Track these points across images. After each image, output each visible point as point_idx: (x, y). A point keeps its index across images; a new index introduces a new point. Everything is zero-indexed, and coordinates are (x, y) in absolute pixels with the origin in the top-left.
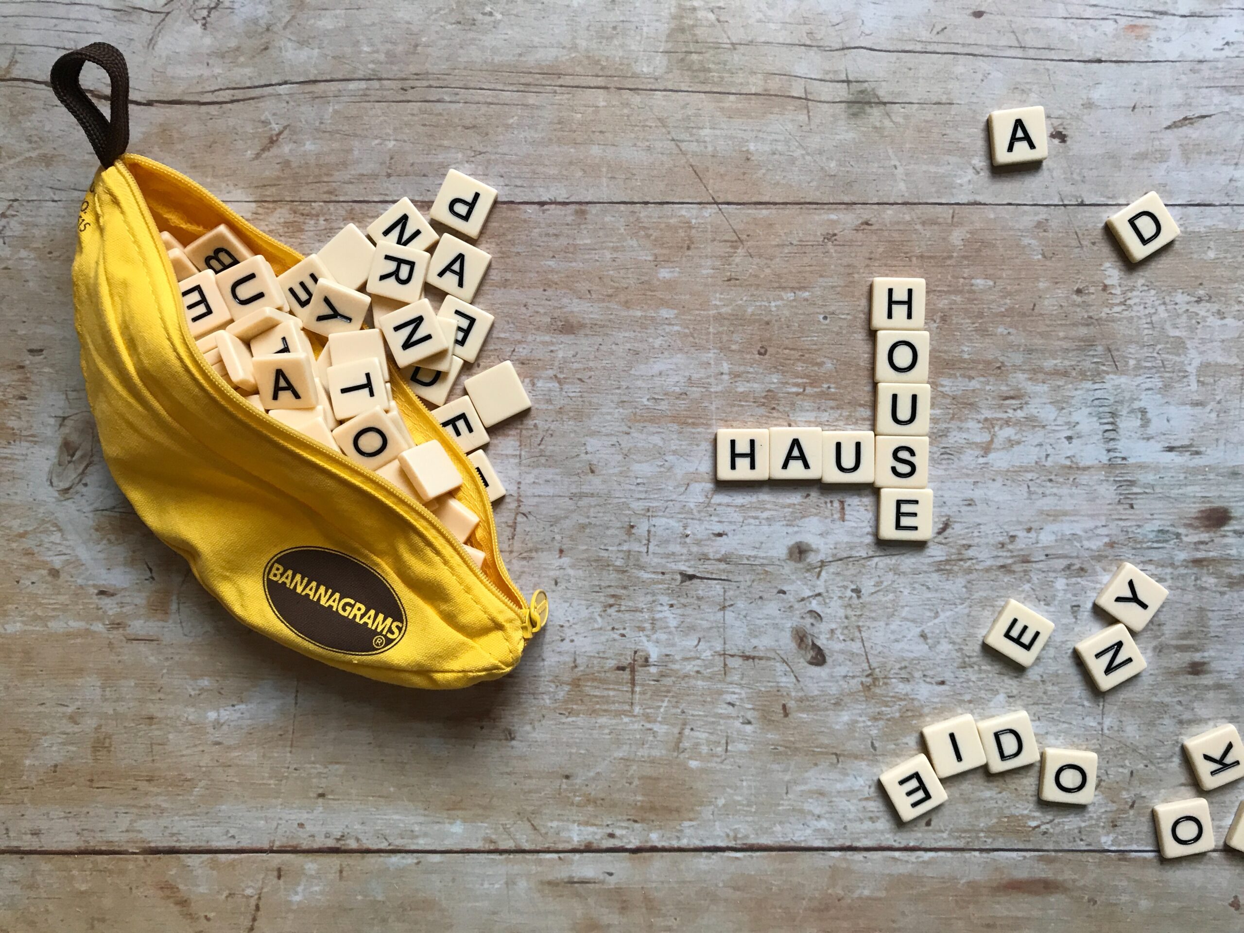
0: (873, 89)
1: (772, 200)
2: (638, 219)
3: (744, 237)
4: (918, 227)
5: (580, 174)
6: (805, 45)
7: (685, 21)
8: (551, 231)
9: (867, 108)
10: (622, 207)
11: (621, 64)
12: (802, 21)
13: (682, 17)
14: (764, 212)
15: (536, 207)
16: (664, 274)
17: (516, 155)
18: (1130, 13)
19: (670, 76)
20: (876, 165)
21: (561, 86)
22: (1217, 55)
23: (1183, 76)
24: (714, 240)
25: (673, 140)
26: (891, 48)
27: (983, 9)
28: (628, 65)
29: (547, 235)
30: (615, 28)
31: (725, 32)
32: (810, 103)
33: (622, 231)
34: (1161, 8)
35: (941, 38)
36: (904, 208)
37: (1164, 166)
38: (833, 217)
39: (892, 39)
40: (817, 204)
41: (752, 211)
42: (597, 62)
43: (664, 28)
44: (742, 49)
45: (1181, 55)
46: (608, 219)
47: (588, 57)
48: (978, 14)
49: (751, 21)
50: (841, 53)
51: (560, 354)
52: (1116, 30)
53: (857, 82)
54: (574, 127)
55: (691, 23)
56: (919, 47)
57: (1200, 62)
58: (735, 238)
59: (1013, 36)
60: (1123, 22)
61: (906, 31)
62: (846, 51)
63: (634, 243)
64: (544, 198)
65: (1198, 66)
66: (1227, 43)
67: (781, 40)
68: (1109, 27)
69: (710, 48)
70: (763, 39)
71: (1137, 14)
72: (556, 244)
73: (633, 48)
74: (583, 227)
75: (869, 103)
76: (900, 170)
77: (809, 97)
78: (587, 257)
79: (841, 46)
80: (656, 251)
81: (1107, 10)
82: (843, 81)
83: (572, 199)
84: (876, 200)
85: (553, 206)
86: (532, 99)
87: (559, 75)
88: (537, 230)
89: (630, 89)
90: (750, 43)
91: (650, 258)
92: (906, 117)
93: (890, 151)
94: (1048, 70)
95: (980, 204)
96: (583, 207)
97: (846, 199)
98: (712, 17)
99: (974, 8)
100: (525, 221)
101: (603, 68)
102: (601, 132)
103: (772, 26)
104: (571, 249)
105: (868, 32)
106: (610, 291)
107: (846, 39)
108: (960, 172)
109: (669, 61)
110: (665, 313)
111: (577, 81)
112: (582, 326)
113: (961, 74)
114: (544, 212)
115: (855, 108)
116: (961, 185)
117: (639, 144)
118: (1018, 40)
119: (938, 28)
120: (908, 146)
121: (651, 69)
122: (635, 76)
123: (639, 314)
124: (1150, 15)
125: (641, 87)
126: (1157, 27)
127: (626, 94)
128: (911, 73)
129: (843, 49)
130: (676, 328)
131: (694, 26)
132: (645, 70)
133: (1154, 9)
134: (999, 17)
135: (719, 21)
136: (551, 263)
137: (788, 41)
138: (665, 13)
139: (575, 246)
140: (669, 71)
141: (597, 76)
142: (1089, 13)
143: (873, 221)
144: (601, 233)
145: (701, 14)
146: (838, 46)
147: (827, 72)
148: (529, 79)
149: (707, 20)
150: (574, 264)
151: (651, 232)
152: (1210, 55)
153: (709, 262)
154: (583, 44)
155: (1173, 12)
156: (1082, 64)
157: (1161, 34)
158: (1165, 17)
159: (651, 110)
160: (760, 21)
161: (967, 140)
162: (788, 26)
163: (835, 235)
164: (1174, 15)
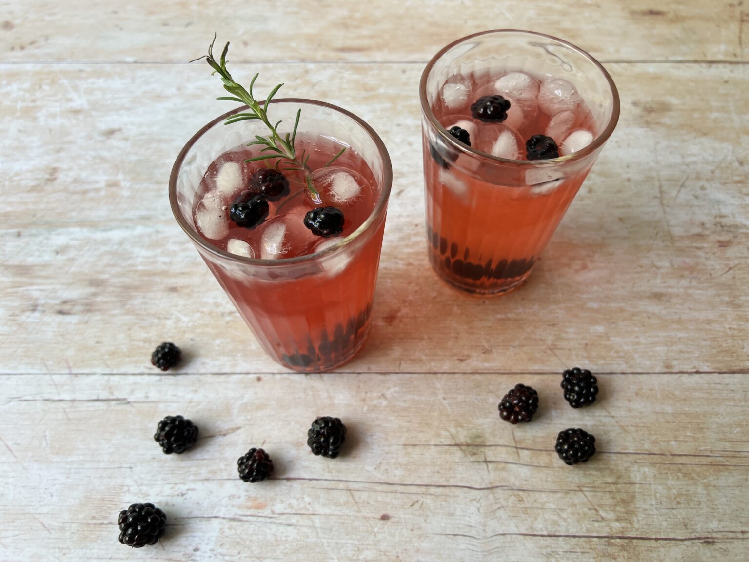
0: (466, 455)
1: (532, 376)
2: (627, 363)
3: (549, 352)
4: (424, 358)
5: (677, 393)
6: (524, 490)
7: (623, 510)
8: (687, 355)
9: (469, 441)
10: (639, 370)
11: (666, 473)
12: (529, 511)
13: (627, 513)
14: (536, 367)
15: (702, 370)
16: (600, 329)
17: (727, 406)
18: (260, 519)
19: (626, 465)
20: (459, 400)
21: (708, 456)
22: (192, 486)
23: (222, 467)
24: (570, 350)
25: (613, 417)
26: (454, 489)
27: (382, 521)
28: (660, 473)
29: (688, 352)
30: (679, 503)
31: (589, 501)
32: (514, 445)
33: (636, 356)
34: (234, 524)
35: (414, 498)
36: (436, 370)
37: (245, 401)
38: (486, 365)
39: (454, 496)
40: (499, 373)
41: (547, 369)
42: (685, 475)
43: (639, 504)
44: (573, 487)
45: (221, 485)
46: (648, 363)
47: (693, 479)
48: (385, 518)
49: (569, 510)
50: (493, 485)
51: (658, 281)
52: (273, 505)
53: (479, 462)
54: (689, 426)
55: (618, 508)
56: (432, 490)
57: (207, 480)
58: (555, 351)
59: (357, 499)
60: (267, 512)
61: (444, 504)
62: (489, 486)
63: (626, 348)
64: (697, 376)
65: (210, 475)
66: (183, 495)
67: (543, 495)
68: (279, 507)
69: (598, 487)
70: (559, 495)
71: (255, 518)
72: (680, 347)
73: (660, 487)
74: (664, 358)
75: (468, 445)
76: (440, 397)
77: (515, 450)
78: (657, 339)
79: (494, 490)
80: (609, 343)
81: (279, 521)
82: (490, 462)
83: (677, 375)
84: (457, 376)
85: (690, 371)
86: (728, 446)
87: (712, 464)
88: (696, 355)
89: (654, 454)
90: (567, 492)
91: (612, 338)
92: (439, 435)
93: (449, 410)
94: (329, 472)
95: (381, 373)
96: (667, 370)
97: (478, 377)
98: (603, 514)
99: (388, 523)
100: (707, 361)
101: (680, 470)
102: (668, 422)
103: (553, 506)
104: (669, 343)
105: (475, 503)
106: (634, 318)
107: (491, 496)
108: (396, 395)
109: (629, 477)
110: (595, 305)
111: (697, 460)
112: (649, 297)
113: (397, 468)
114: (695, 368)
115: (479, 441)
116: (395, 386)
117: (638, 414)
118: (352, 496)
119: (417, 506)
120: (436, 414)
121: (642, 469)
122: (653, 465)
123: (612, 305)
124: (244, 518)
125: (647, 456)
126: (240, 507)
127: (656, 450)
128: (437, 469)
129: (493, 488)
130: (585, 296)
131: (616, 505)
132: (646, 470)
133: (239, 523)
134: (369, 515)
135: (596, 510)
136: (680, 335)
137: (537, 494)
138: (641, 516)
139: (666, 345)
140: (626, 469)
141: (682, 464)
142: (294, 520)
143: (457, 362)
144: (650, 353)
145: (611, 515)
146: (499, 490)
147: (504, 469)
148: (735, 461)
149: (605, 511)
150: (664, 334)
151: (615, 355)
152: (199, 486)
153: (570, 336)
154: (700, 490)
155: (224, 521)
156: (302, 477)
157: (237, 502)
158: (231, 516)
159: (634, 438)
160: (562, 510)
161: (391, 418)
162: (539, 506)
163: (484, 353)
164: (224, 518)
